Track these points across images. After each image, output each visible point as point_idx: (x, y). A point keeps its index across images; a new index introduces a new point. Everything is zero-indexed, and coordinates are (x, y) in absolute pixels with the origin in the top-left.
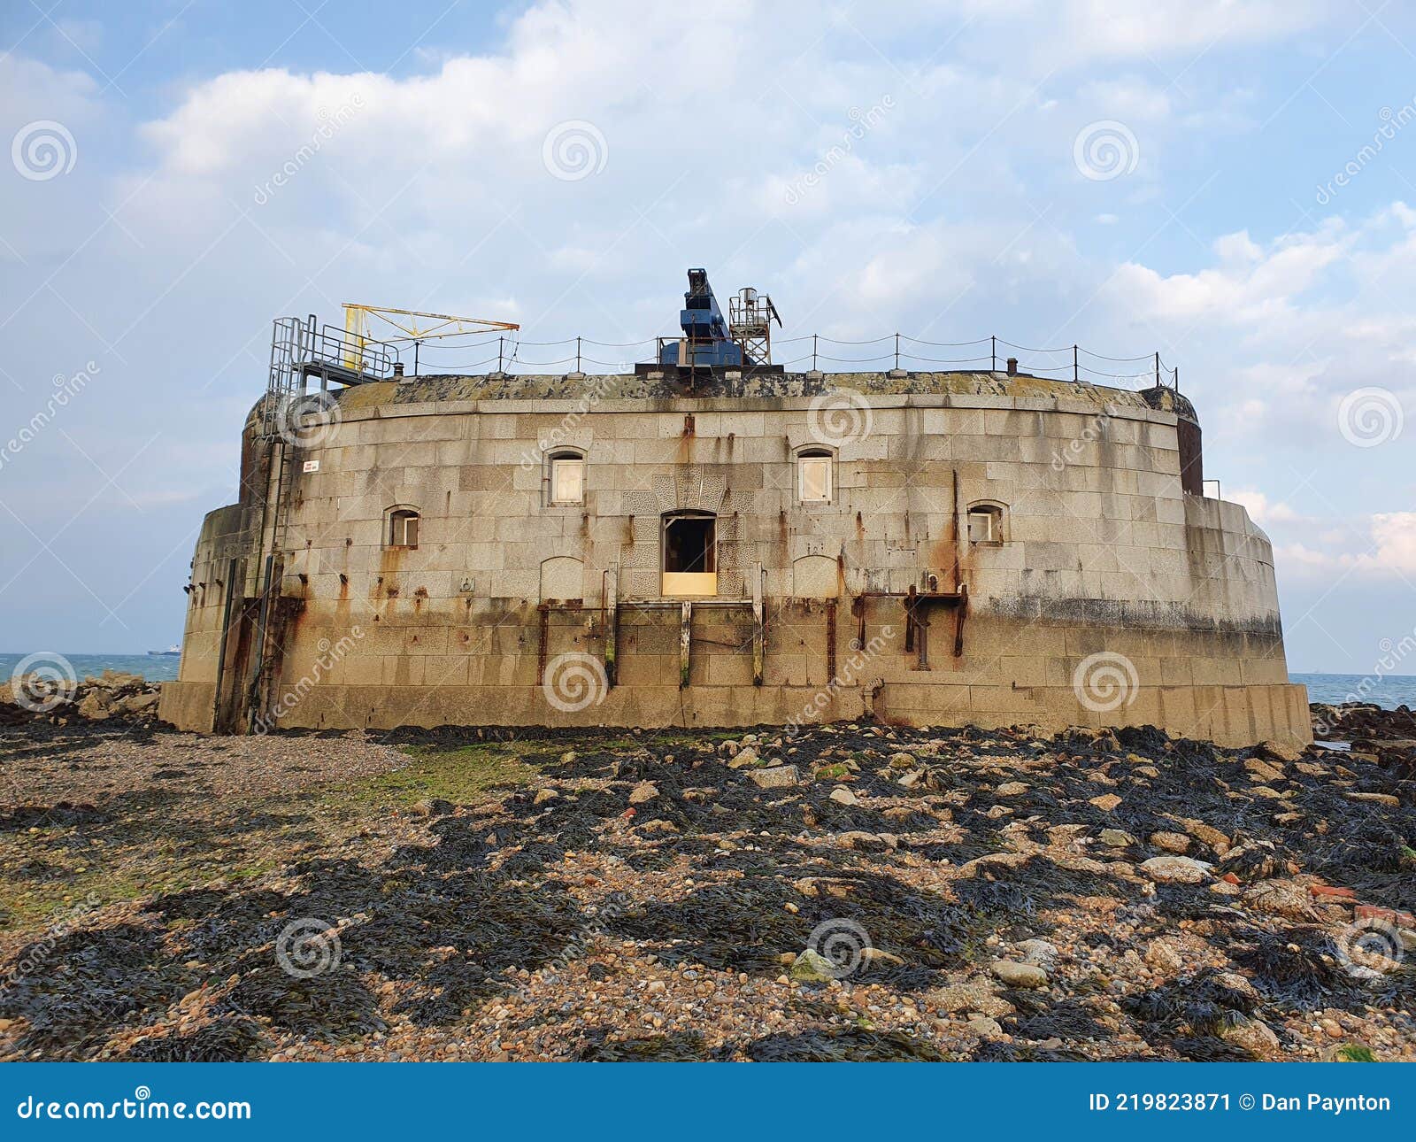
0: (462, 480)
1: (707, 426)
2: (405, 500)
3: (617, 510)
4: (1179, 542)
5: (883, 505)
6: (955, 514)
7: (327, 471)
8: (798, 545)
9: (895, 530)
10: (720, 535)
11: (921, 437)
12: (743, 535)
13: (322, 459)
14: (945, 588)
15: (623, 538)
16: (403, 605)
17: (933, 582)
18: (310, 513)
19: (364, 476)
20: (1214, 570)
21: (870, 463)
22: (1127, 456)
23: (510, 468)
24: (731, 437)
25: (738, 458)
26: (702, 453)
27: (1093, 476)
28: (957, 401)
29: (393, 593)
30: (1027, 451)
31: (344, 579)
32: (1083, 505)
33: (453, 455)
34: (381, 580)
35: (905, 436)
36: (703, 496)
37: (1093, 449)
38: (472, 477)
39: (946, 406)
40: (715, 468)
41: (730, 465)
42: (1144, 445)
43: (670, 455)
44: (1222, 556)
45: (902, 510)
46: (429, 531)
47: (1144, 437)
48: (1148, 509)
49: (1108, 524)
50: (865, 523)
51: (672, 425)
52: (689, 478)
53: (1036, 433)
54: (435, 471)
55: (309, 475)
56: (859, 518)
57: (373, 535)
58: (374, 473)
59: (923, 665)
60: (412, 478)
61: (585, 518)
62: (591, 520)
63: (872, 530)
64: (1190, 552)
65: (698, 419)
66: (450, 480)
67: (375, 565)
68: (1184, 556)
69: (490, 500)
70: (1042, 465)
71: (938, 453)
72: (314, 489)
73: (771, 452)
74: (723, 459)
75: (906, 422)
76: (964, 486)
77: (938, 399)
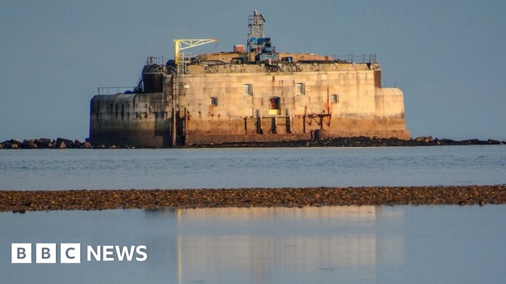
0: (226, 91)
1: (277, 78)
2: (214, 95)
3: (259, 97)
4: (373, 99)
5: (314, 95)
6: (328, 97)
7: (191, 88)
8: (297, 103)
9: (316, 100)
10: (281, 102)
11: (322, 81)
12: (286, 102)
13: (190, 85)
14: (326, 113)
15: (261, 103)
16: (216, 118)
17: (324, 112)
18: (188, 97)
19: (202, 89)
20: (381, 105)
21: (311, 86)
22: (362, 82)
23: (236, 88)
24: (283, 81)
25: (284, 86)
26: (276, 84)
27: (355, 86)
28: (328, 72)
29: (213, 115)
30: (342, 82)
31: (200, 112)
32: (353, 93)
33: (224, 85)
34: (209, 113)
35: (318, 81)
36: (277, 94)
37: (355, 81)
38: (228, 90)
39: (326, 74)
40: (280, 88)
41: (282, 87)
42: (366, 79)
43: (270, 85)
44: (383, 101)
45: (318, 96)
46: (220, 102)
47: (366, 76)
48: (367, 92)
49: (358, 96)
50: (311, 99)
51: (270, 78)
52: (274, 90)
53: (344, 79)
54: (220, 89)
55: (187, 89)
56: (309, 98)
57: (207, 103)
58: (205, 89)
60: (215, 90)
61: (253, 99)
62: (254, 99)
63: (312, 101)
64: (376, 101)
65: (275, 77)
66: (223, 91)
67: (208, 110)
68: (374, 103)
69: (233, 96)
70: (345, 85)
71: (324, 84)
72: (188, 92)
73: (291, 84)
74: (281, 85)
75: (318, 77)
76: (330, 91)
77: (325, 72)
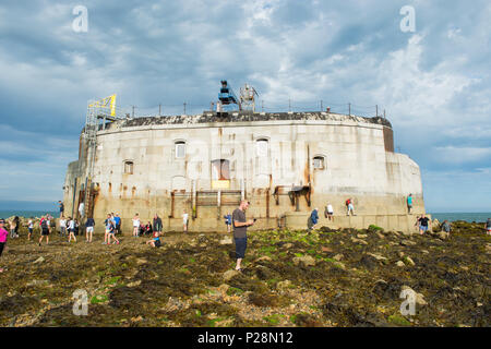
0: (147, 151)
1: (226, 131)
2: (129, 158)
3: (197, 160)
4: (384, 167)
6: (309, 160)
7: (105, 149)
8: (256, 171)
9: (289, 165)
10: (232, 166)
11: (297, 134)
12: (237, 168)
13: (104, 145)
14: (305, 184)
15: (199, 169)
16: (129, 193)
17: (301, 182)
18: (99, 163)
19: (116, 151)
20: (396, 176)
21: (280, 143)
22: (366, 139)
23: (161, 147)
24: (234, 135)
25: (236, 142)
26: (225, 140)
27: (354, 145)
28: (309, 122)
29: (125, 188)
30: (332, 138)
31: (110, 184)
32: (351, 155)
33: (144, 143)
34: (121, 184)
35: (292, 134)
36: (225, 155)
37: (354, 137)
38: (149, 150)
39: (306, 124)
40: (229, 145)
41: (234, 144)
42: (372, 136)
43: (214, 141)
44: (399, 171)
45: (291, 158)
46: (136, 168)
47: (372, 132)
48: (373, 157)
49: (359, 161)
50: (279, 163)
51: (215, 132)
52: (221, 148)
53: (335, 132)
54: (138, 148)
55: (99, 150)
56: (277, 161)
57: (120, 168)
58: (119, 149)
59: (297, 210)
60: (131, 151)
61: (186, 163)
62: (188, 163)
63: (282, 165)
64: (388, 170)
65: (223, 129)
66: (143, 151)
67: (120, 180)
68: (386, 172)
69: (156, 157)
70: (337, 143)
71: (303, 139)
73: (247, 140)
74: (232, 142)
75: (292, 129)
76: (311, 150)
77: (303, 122)
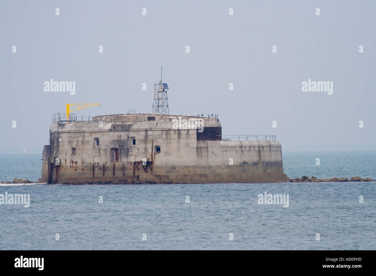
0: (82, 143)
1: (117, 134)
2: (74, 146)
3: (104, 148)
4: (195, 150)
5: (142, 146)
6: (152, 148)
7: (62, 141)
8: (130, 153)
9: (143, 151)
10: (119, 152)
11: (148, 136)
12: (122, 152)
13: (62, 139)
14: (150, 160)
16: (74, 165)
18: (60, 148)
19: (68, 142)
20: (204, 154)
21: (140, 140)
22: (184, 136)
23: (88, 141)
24: (120, 136)
25: (121, 139)
26: (116, 138)
29: (73, 162)
30: (164, 136)
31: (66, 160)
32: (174, 145)
33: (80, 139)
34: (71, 160)
35: (145, 135)
36: (116, 145)
37: (176, 135)
38: (83, 143)
40: (118, 141)
42: (188, 134)
43: (112, 139)
44: (207, 151)
45: (144, 147)
46: (77, 152)
48: (187, 145)
49: (179, 148)
50: (140, 150)
53: (166, 134)
54: (78, 142)
55: (60, 141)
56: (139, 149)
57: (70, 152)
59: (146, 172)
60: (74, 143)
61: (99, 150)
64: (197, 151)
66: (80, 143)
67: (70, 157)
69: (86, 146)
70: (167, 139)
71: (150, 138)
72: (61, 144)
73: (126, 138)
74: (119, 139)
75: (146, 133)
76: (154, 143)
77: (150, 129)
